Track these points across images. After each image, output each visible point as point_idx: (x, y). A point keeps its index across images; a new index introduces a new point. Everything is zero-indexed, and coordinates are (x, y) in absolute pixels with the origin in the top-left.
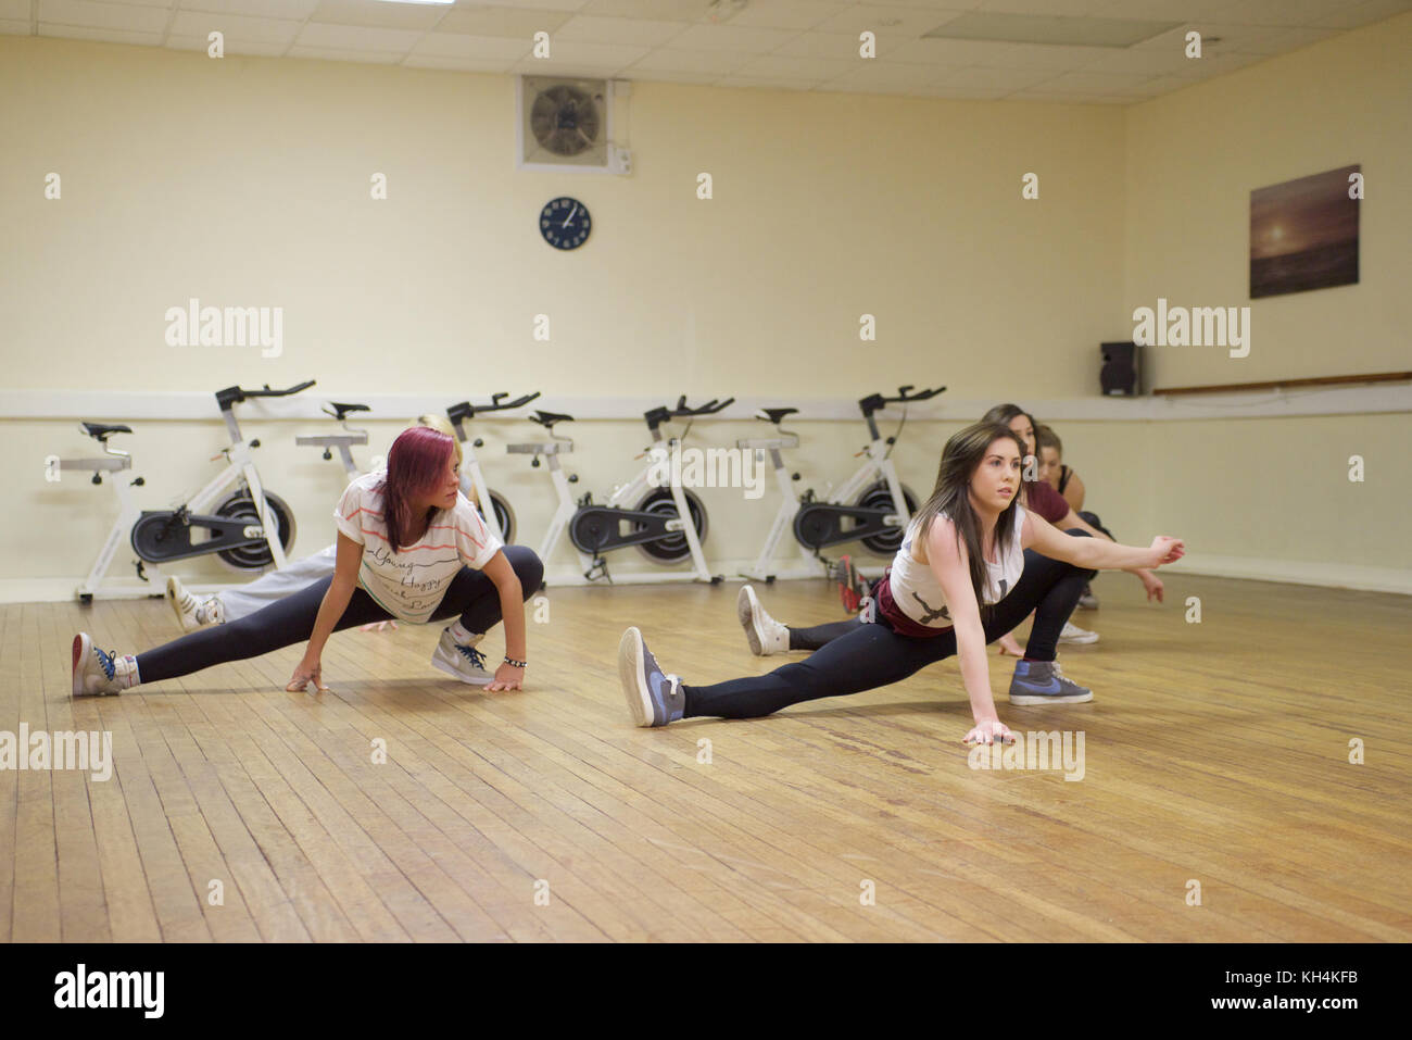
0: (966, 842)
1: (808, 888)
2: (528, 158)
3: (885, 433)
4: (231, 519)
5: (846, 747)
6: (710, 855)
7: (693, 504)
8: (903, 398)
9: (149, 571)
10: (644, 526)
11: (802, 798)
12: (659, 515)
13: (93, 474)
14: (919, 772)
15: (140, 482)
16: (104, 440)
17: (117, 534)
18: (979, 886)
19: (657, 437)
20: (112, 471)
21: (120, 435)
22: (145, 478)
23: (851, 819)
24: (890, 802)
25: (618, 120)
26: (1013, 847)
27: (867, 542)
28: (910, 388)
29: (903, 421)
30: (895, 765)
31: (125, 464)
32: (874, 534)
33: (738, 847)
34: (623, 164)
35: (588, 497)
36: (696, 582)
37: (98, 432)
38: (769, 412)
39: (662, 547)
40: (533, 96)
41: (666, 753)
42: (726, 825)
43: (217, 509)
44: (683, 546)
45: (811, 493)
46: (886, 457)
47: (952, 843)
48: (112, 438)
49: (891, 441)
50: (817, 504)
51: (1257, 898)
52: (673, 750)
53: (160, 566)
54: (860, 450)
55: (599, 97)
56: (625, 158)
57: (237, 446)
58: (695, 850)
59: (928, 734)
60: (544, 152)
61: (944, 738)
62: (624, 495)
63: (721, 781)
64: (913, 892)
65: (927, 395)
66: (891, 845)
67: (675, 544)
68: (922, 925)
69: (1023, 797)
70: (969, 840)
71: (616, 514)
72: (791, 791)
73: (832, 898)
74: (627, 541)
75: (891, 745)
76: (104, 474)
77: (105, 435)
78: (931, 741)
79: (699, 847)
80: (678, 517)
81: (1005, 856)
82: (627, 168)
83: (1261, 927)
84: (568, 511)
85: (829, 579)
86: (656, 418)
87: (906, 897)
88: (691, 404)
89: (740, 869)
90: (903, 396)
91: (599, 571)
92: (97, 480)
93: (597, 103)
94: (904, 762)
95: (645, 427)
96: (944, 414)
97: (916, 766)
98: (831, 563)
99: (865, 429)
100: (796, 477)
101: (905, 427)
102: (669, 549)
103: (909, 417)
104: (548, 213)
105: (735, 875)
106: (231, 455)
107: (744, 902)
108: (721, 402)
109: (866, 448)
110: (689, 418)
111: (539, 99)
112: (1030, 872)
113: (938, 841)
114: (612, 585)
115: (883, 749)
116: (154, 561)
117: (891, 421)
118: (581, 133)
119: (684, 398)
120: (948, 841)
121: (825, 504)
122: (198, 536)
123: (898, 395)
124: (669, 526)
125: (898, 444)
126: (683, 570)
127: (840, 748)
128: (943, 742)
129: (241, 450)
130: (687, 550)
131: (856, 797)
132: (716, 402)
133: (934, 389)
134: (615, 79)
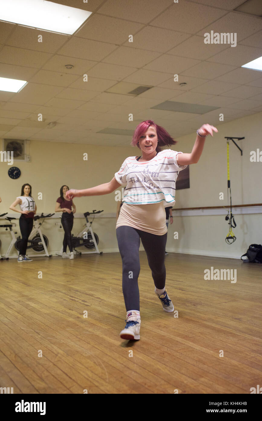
0: (96, 324)
1: (56, 339)
3: (90, 220)
5: (73, 300)
6: (35, 331)
7: (45, 238)
8: (94, 213)
10: (33, 244)
11: (60, 314)
12: (37, 241)
14: (88, 306)
18: (96, 335)
23: (71, 319)
24: (80, 314)
25: (27, 149)
26: (106, 324)
27: (86, 246)
28: (95, 210)
29: (94, 218)
30: (83, 304)
32: (87, 244)
33: (42, 328)
34: (28, 159)
35: (19, 237)
36: (46, 256)
39: (38, 248)
41: (29, 303)
42: (40, 323)
44: (42, 248)
46: (90, 226)
47: (92, 324)
49: (91, 223)
50: (74, 237)
51: (156, 334)
52: (31, 303)
54: (84, 225)
55: (23, 144)
56: (29, 158)
58: (32, 330)
59: (92, 295)
61: (95, 296)
63: (41, 311)
64: (81, 338)
65: (99, 212)
66: (78, 325)
67: (41, 248)
68: (81, 347)
69: (111, 311)
70: (96, 323)
72: (57, 312)
73: (62, 341)
74: (30, 247)
75: (83, 299)
78: (93, 297)
79: (32, 329)
80: (41, 241)
81: (103, 327)
82: (29, 160)
83: (155, 341)
84: (15, 240)
85: (77, 255)
87: (79, 339)
88: (44, 215)
89: (41, 334)
90: (94, 212)
94: (86, 303)
96: (103, 216)
97: (88, 304)
98: (77, 251)
99: (85, 220)
101: (94, 220)
103: (95, 217)
104: (10, 170)
105: (40, 336)
107: (40, 343)
108: (52, 214)
109: (86, 224)
110: (43, 218)
111: (7, 144)
112: (108, 331)
113: (89, 324)
115: (81, 300)
117: (91, 218)
118: (18, 152)
119: (43, 214)
120: (91, 324)
121: (76, 237)
123: (92, 212)
125: (93, 223)
127: (71, 300)
128: (95, 297)
131: (72, 313)
132: (50, 214)
133: (101, 211)
134: (26, 140)
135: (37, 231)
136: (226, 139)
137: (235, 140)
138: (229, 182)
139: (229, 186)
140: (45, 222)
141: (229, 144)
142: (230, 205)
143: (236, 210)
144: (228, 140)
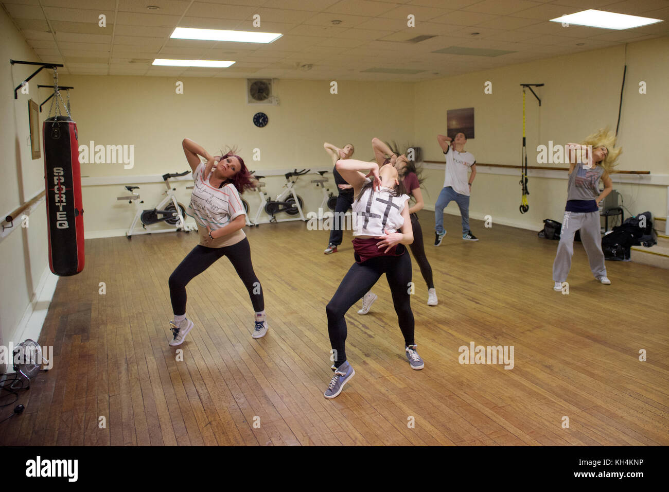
2: (249, 102)
4: (169, 211)
7: (299, 199)
9: (146, 227)
10: (286, 206)
12: (290, 203)
13: (129, 201)
15: (142, 202)
16: (132, 191)
17: (137, 217)
19: (289, 181)
20: (134, 199)
21: (136, 189)
22: (144, 201)
25: (275, 90)
31: (138, 197)
34: (276, 103)
35: (270, 198)
36: (301, 220)
37: (130, 189)
38: (320, 172)
39: (291, 211)
40: (251, 84)
43: (165, 208)
45: (332, 193)
48: (134, 190)
53: (149, 225)
55: (270, 84)
56: (277, 101)
57: (169, 191)
60: (254, 100)
62: (280, 197)
67: (295, 211)
71: (278, 203)
74: (282, 210)
76: (132, 200)
77: (132, 189)
80: (295, 203)
82: (278, 104)
84: (264, 203)
86: (288, 176)
88: (298, 171)
91: (274, 220)
92: (130, 202)
93: (269, 86)
95: (285, 178)
100: (328, 190)
102: (293, 212)
104: (256, 117)
106: (168, 193)
110: (297, 175)
111: (252, 85)
114: (277, 223)
116: (148, 224)
118: (264, 94)
119: (296, 170)
122: (160, 216)
124: (293, 206)
126: (297, 217)
129: (170, 192)
130: (298, 212)
132: (305, 170)
134: (274, 79)
135: (290, 191)
136: (522, 86)
137: (533, 88)
138: (524, 139)
139: (524, 145)
140: (299, 179)
141: (525, 93)
142: (521, 165)
143: (531, 172)
144: (524, 87)
